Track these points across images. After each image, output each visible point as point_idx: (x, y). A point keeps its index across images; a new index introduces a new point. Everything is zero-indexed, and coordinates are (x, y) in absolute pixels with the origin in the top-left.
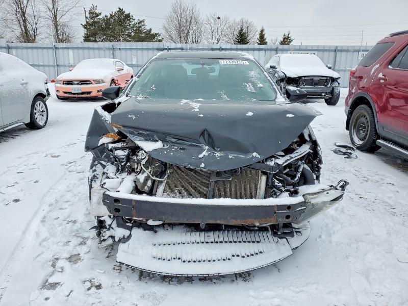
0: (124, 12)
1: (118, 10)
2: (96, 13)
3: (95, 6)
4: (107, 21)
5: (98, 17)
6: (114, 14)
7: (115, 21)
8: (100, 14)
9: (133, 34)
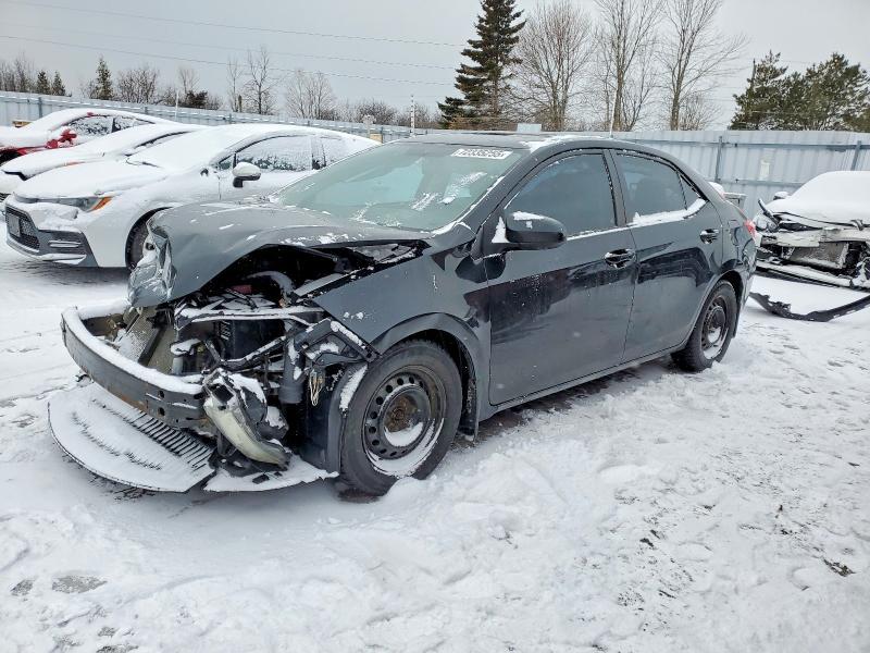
0: (846, 63)
1: (830, 59)
2: (774, 69)
3: (775, 54)
4: (796, 86)
5: (777, 79)
6: (816, 71)
7: (816, 85)
8: (783, 71)
9: (858, 115)
